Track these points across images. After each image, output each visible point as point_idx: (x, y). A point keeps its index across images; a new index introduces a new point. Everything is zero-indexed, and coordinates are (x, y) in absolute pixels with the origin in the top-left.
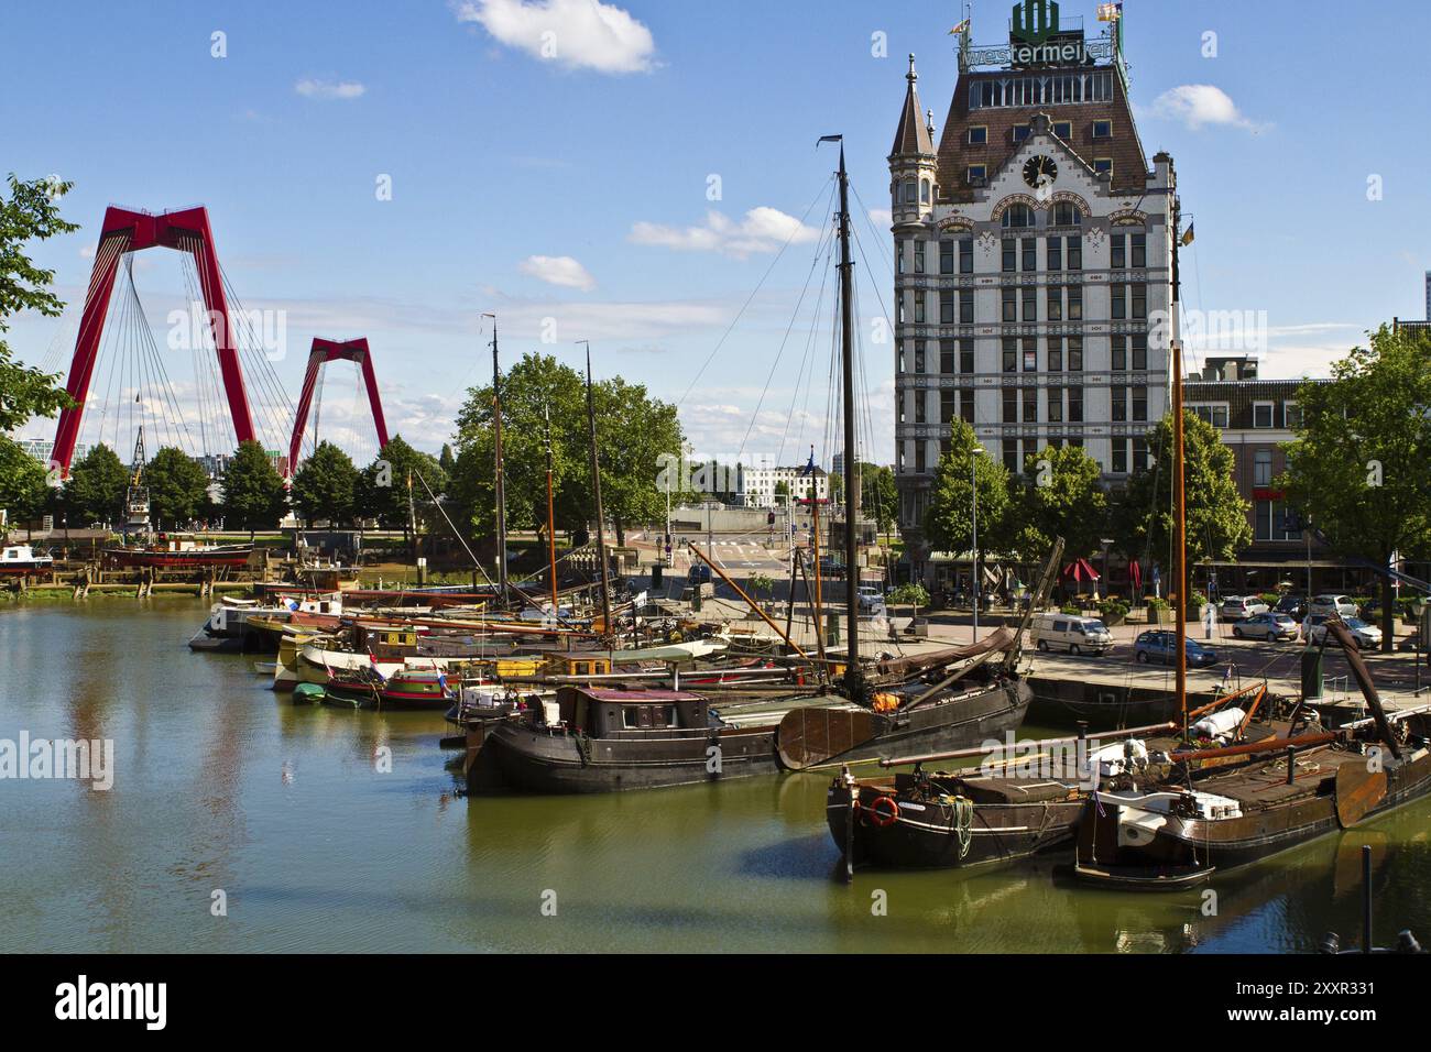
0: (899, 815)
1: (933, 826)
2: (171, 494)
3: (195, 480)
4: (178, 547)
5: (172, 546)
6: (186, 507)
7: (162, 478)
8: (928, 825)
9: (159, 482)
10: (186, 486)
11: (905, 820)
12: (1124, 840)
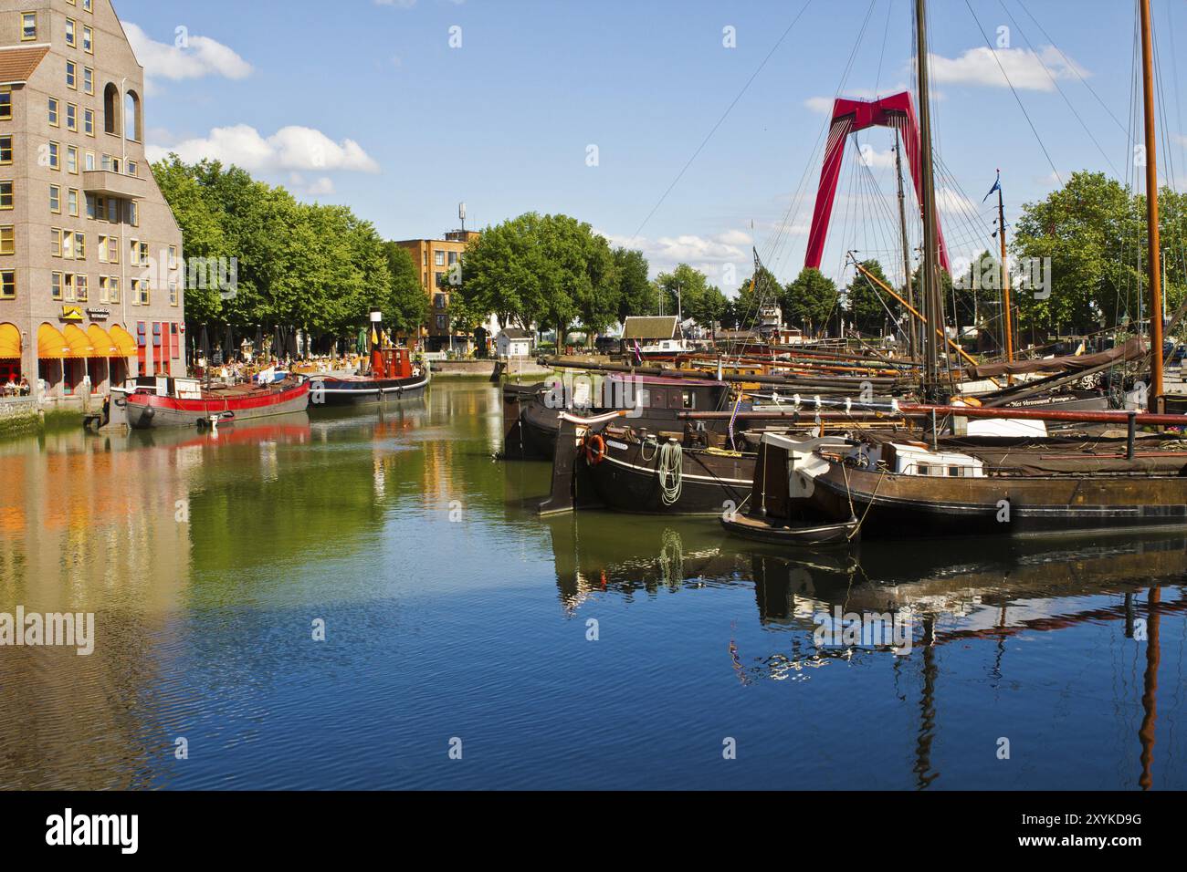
0: (605, 453)
1: (636, 467)
2: (808, 304)
3: (827, 293)
4: (787, 341)
5: (783, 340)
6: (819, 314)
7: (801, 291)
8: (631, 466)
9: (798, 295)
10: (820, 297)
11: (610, 459)
12: (795, 491)
